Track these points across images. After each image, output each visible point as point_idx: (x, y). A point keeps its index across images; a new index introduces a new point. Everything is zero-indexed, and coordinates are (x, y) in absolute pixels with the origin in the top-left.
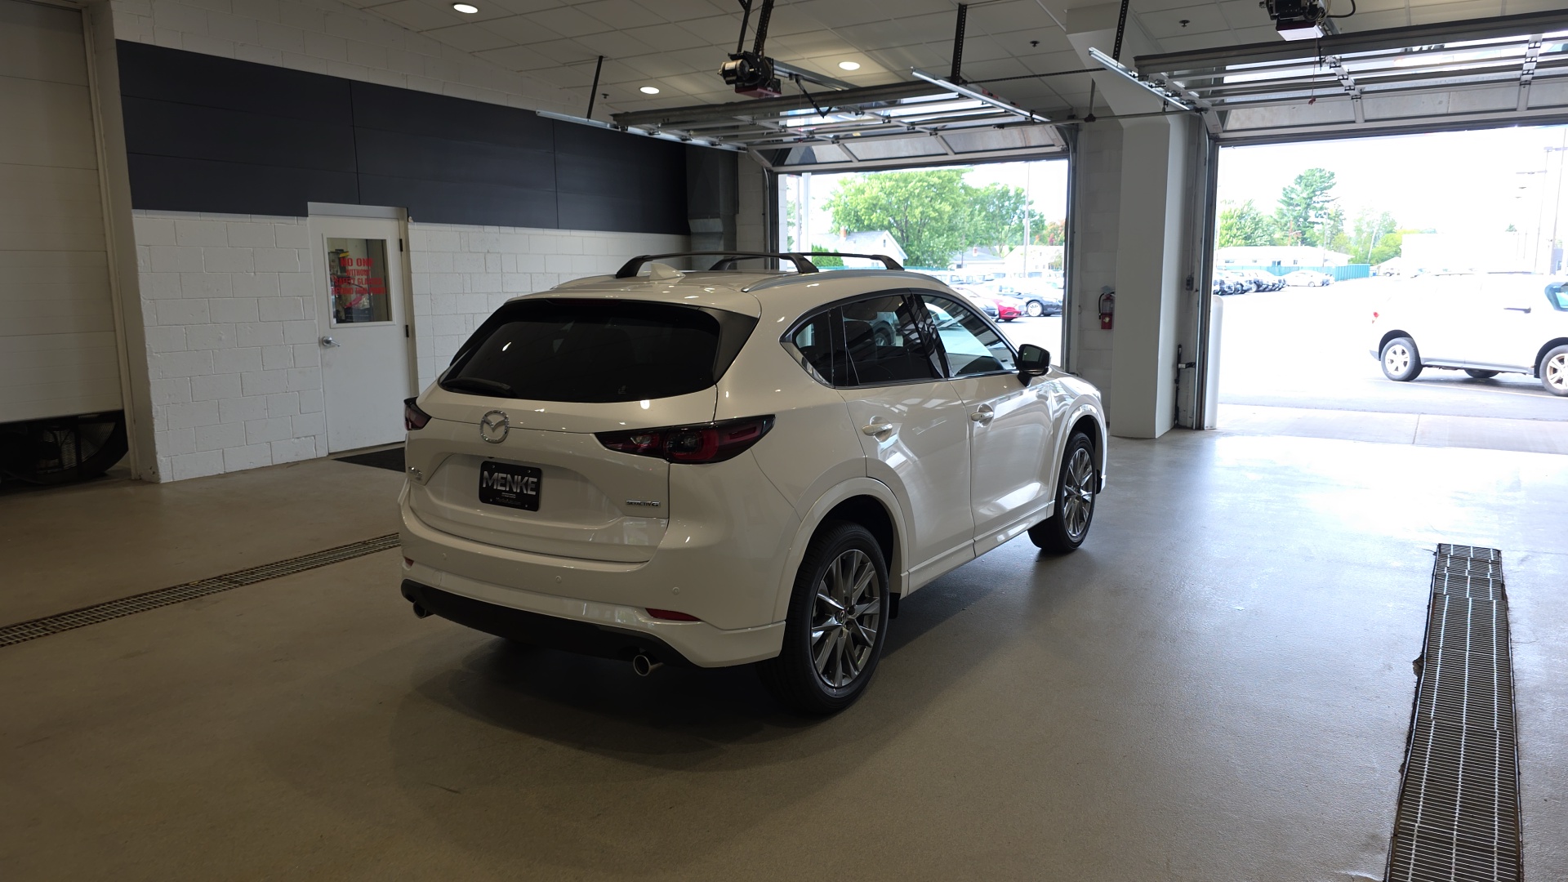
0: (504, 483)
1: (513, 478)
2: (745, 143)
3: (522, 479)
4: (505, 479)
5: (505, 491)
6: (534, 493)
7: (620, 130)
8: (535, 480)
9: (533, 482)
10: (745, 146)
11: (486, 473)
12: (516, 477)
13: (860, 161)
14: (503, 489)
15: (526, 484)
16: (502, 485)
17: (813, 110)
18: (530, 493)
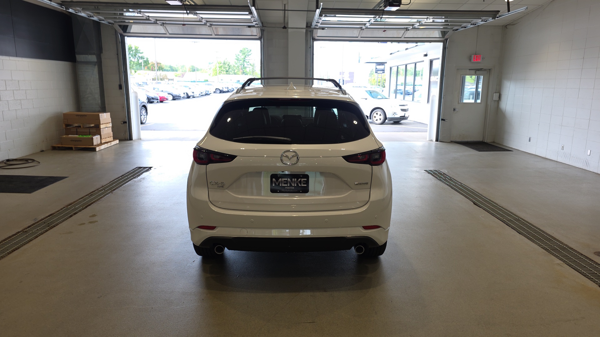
0: (286, 182)
1: (292, 180)
2: (114, 21)
3: (297, 180)
4: (287, 181)
5: (287, 186)
6: (306, 185)
7: (65, 9)
8: (306, 179)
9: (304, 181)
10: (113, 22)
11: (274, 179)
12: (293, 179)
13: (170, 34)
14: (286, 185)
15: (300, 182)
16: (284, 184)
17: (185, 12)
18: (302, 185)
